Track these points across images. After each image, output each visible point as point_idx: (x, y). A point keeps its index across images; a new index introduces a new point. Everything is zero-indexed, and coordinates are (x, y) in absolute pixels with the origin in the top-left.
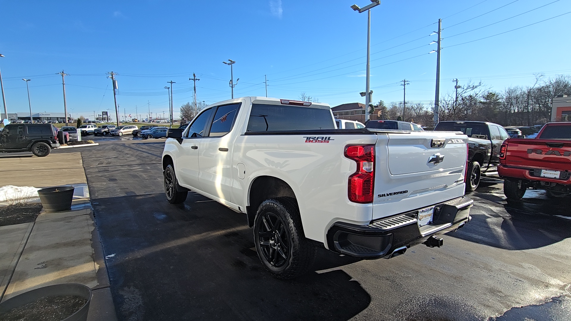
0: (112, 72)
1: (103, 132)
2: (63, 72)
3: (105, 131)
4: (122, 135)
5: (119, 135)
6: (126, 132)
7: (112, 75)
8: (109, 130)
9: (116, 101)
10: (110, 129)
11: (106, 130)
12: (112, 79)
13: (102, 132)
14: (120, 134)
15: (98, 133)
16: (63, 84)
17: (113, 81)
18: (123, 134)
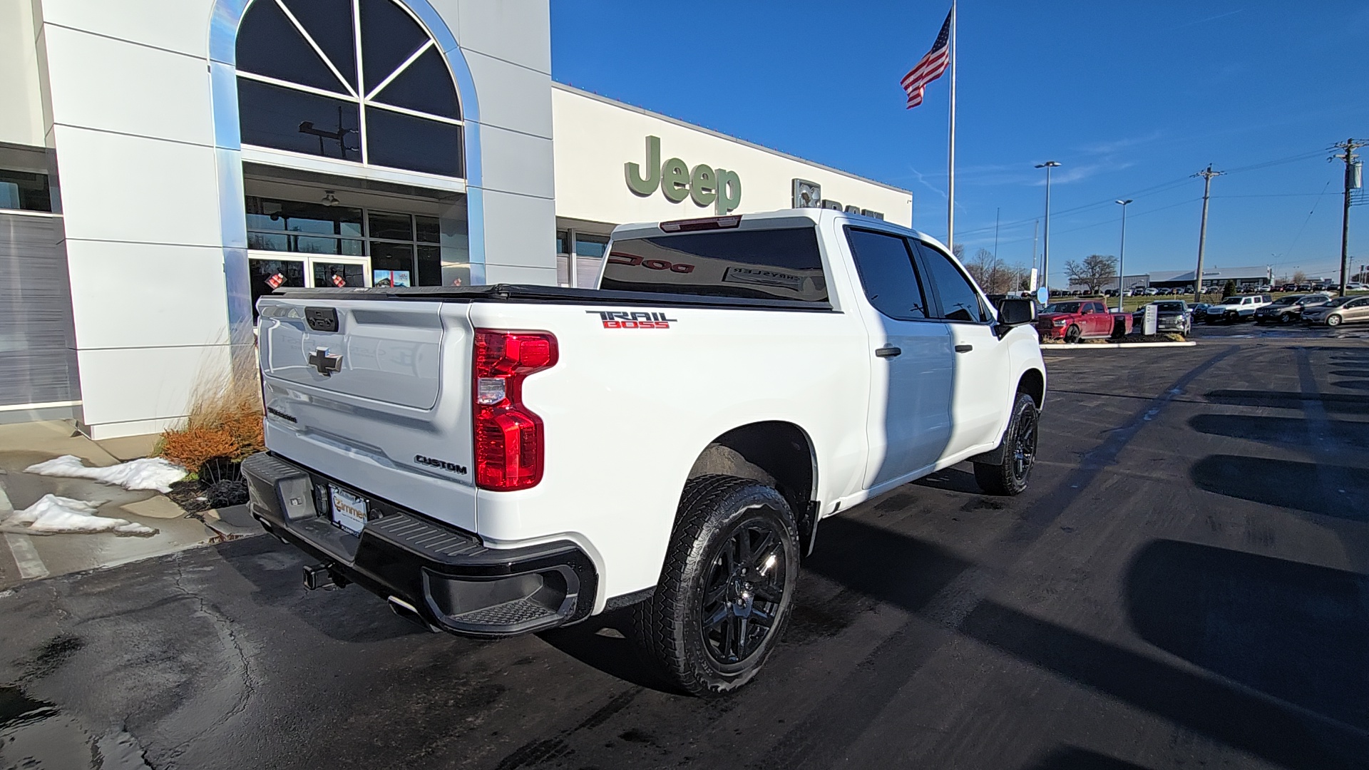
0: (1350, 141)
1: (1283, 314)
2: (1209, 169)
3: (1288, 313)
4: (1340, 323)
5: (1327, 325)
6: (1354, 315)
7: (1348, 151)
8: (1302, 309)
9: (1348, 225)
10: (1306, 306)
11: (1293, 308)
12: (1348, 161)
13: (1280, 314)
14: (1334, 321)
15: (1266, 317)
16: (1205, 198)
17: (1348, 167)
18: (1343, 322)
